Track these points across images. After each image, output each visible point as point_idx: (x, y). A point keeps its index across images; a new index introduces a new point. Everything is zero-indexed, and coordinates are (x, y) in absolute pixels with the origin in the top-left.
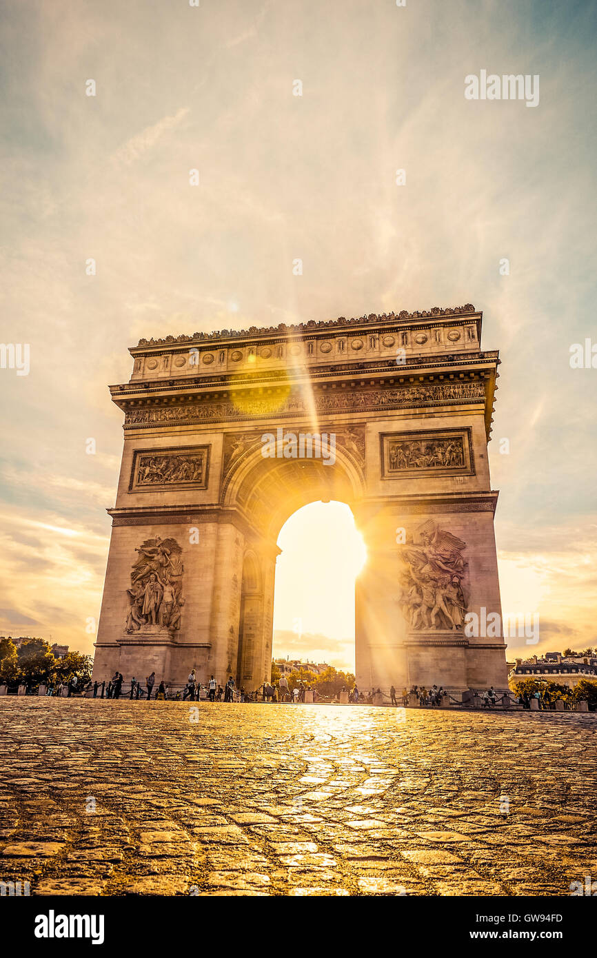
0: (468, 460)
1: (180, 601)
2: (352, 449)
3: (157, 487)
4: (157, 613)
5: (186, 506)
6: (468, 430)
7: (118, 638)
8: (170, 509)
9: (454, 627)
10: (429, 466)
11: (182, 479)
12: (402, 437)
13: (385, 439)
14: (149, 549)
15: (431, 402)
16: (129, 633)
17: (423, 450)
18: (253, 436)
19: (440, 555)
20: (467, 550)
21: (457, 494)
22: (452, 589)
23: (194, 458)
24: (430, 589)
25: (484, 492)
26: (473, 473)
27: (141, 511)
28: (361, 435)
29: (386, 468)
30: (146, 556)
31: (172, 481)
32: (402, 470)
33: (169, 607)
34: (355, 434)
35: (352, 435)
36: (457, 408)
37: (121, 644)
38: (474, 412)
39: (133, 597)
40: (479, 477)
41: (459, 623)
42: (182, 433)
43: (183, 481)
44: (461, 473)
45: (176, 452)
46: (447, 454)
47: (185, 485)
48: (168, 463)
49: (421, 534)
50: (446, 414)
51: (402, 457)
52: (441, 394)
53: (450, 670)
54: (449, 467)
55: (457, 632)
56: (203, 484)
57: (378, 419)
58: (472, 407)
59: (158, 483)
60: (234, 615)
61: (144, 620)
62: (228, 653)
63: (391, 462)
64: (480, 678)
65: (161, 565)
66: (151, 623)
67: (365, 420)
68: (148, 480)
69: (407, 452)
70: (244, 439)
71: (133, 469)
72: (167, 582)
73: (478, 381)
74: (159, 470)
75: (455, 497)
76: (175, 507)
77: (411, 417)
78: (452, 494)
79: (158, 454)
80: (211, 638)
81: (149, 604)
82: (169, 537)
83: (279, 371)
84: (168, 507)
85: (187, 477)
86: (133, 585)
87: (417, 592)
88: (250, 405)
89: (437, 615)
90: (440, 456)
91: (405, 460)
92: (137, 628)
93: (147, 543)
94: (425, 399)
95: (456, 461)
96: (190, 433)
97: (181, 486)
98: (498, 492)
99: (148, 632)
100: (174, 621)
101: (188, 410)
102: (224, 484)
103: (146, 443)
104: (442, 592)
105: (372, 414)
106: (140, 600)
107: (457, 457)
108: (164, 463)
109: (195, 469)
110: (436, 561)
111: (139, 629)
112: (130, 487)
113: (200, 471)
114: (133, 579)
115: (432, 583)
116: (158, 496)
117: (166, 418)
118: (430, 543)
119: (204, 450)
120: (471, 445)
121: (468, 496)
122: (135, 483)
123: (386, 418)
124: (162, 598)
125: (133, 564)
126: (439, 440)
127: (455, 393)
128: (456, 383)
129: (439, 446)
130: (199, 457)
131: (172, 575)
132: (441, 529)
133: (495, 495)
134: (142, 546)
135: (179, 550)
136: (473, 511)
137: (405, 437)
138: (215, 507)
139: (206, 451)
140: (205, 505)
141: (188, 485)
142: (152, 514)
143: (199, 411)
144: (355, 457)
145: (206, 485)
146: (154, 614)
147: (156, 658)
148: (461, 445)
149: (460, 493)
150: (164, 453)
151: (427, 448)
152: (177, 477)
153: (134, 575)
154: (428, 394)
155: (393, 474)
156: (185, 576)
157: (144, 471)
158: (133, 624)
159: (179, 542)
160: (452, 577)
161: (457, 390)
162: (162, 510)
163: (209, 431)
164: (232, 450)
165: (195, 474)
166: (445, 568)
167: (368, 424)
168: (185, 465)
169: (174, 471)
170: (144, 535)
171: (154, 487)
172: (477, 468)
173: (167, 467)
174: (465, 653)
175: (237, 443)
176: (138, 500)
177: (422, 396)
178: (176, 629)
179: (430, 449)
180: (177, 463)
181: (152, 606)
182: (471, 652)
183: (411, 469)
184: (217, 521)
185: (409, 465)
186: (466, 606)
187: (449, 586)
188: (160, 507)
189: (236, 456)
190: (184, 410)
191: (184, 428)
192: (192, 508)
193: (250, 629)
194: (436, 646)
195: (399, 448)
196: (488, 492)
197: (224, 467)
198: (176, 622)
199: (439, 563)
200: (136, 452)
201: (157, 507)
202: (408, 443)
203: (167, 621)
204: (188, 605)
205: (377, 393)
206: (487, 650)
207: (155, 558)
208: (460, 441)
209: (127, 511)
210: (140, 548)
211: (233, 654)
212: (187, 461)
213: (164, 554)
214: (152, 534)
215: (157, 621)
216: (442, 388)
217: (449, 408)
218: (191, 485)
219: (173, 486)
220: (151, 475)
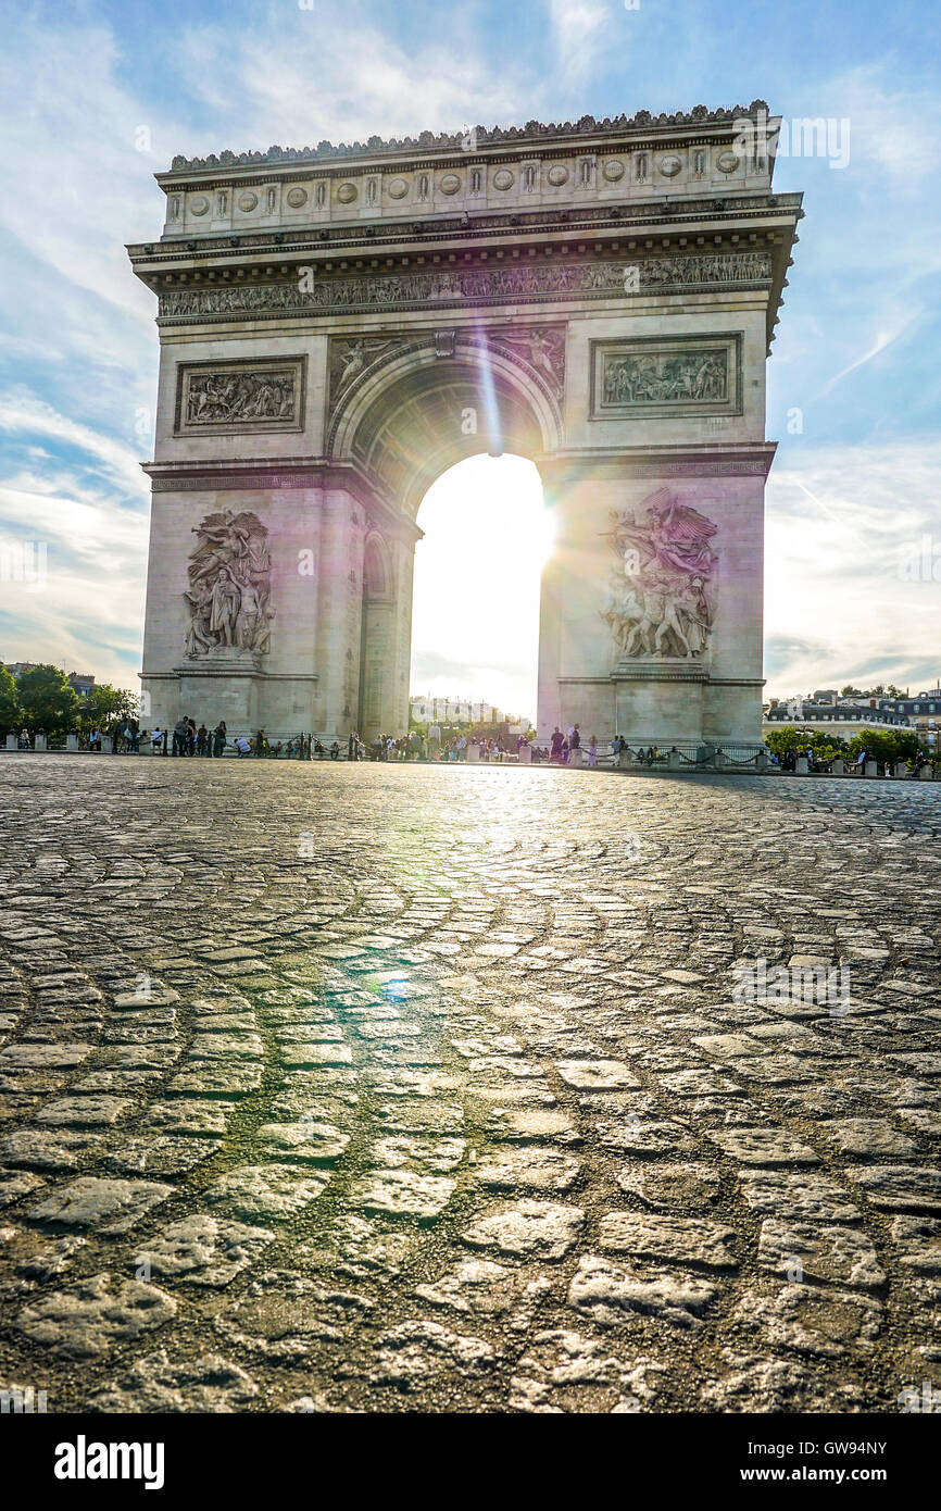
0: (733, 390)
1: (269, 610)
2: (543, 366)
3: (221, 427)
4: (233, 628)
5: (271, 460)
6: (737, 337)
7: (175, 666)
8: (244, 465)
9: (690, 655)
10: (667, 398)
11: (262, 414)
12: (628, 347)
13: (599, 350)
14: (215, 529)
15: (679, 285)
16: (191, 658)
17: (660, 371)
18: (378, 341)
19: (676, 544)
20: (718, 537)
21: (710, 446)
22: (691, 597)
23: (280, 378)
24: (657, 597)
25: (753, 444)
26: (739, 412)
27: (197, 467)
28: (559, 343)
29: (598, 401)
30: (210, 541)
31: (245, 418)
32: (623, 404)
33: (251, 620)
34: (549, 341)
35: (544, 342)
36: (722, 297)
37: (180, 675)
38: (751, 306)
39: (193, 604)
40: (749, 419)
41: (697, 647)
42: (258, 334)
43: (264, 418)
44: (719, 411)
45: (250, 367)
46: (700, 379)
47: (267, 425)
48: (236, 386)
49: (649, 510)
50: (703, 308)
51: (625, 382)
52: (697, 271)
53: (677, 716)
54: (702, 400)
55: (693, 661)
56: (296, 423)
57: (587, 315)
58: (748, 296)
59: (222, 420)
60: (351, 632)
61: (213, 640)
62: (344, 688)
63: (606, 391)
64: (722, 727)
65: (235, 555)
66: (225, 644)
67: (566, 317)
68: (206, 416)
69: (634, 374)
70: (363, 346)
71: (179, 397)
72: (247, 582)
73: (762, 249)
74: (222, 399)
75: (707, 451)
76: (252, 461)
77: (644, 312)
78: (702, 446)
79: (219, 370)
80: (318, 666)
81: (220, 616)
82: (246, 511)
83: (422, 223)
84: (241, 461)
85: (270, 412)
86: (192, 585)
87: (636, 601)
88: (373, 286)
89: (665, 636)
90: (687, 381)
91: (630, 387)
92: (203, 650)
93: (211, 520)
94: (670, 278)
95: (714, 390)
96: (271, 333)
97: (262, 426)
98: (775, 444)
99: (222, 657)
100: (260, 640)
101: (266, 293)
102: (332, 424)
103: (198, 352)
104: (676, 601)
105: (579, 305)
106: (206, 609)
107: (715, 383)
108: (230, 387)
109: (282, 397)
110: (670, 554)
111: (207, 652)
112: (177, 427)
113: (290, 402)
114: (192, 576)
115: (660, 587)
116: (223, 442)
117: (228, 307)
118: (661, 526)
119: (296, 364)
120: (739, 362)
121: (727, 450)
122: (183, 420)
123: (603, 314)
124: (239, 606)
125: (190, 553)
126: (688, 353)
127: (721, 270)
128: (722, 253)
129: (688, 363)
130: (289, 377)
131: (253, 571)
132: (680, 504)
133: (771, 449)
134: (203, 525)
135: (263, 532)
136: (735, 475)
137: (631, 347)
138: (318, 462)
139: (298, 366)
140: (301, 459)
141: (272, 425)
142: (218, 473)
143: (286, 295)
144: (548, 380)
145: (302, 426)
146: (228, 631)
147: (236, 695)
148: (724, 365)
149: (716, 446)
150: (230, 369)
151: (668, 367)
152: (253, 411)
153: (192, 572)
154: (675, 272)
155: (607, 411)
156: (273, 571)
157: (198, 400)
158: (198, 645)
159: (261, 519)
160: (692, 579)
161: (724, 265)
162: (231, 466)
163: (303, 332)
164: (344, 366)
165: (283, 406)
166: (682, 564)
167: (571, 324)
168: (265, 391)
169: (247, 401)
170: (204, 507)
171: (215, 427)
172: (746, 404)
173: (235, 393)
174: (703, 693)
175: (352, 353)
176: (192, 448)
177: (665, 275)
178: (264, 653)
179: (672, 368)
180: (251, 388)
181: (225, 618)
182: (711, 690)
183: (639, 403)
184: (322, 486)
185: (636, 396)
186: (709, 623)
187: (685, 593)
188: (228, 462)
189: (350, 375)
190: (259, 293)
191: (261, 325)
192: (281, 464)
193: (377, 653)
194: (659, 681)
195: (620, 366)
196: (759, 444)
197: (331, 395)
198: (263, 643)
199: (673, 556)
200: (182, 367)
201: (223, 462)
202: (636, 358)
203: (249, 642)
204: (280, 617)
205: (588, 268)
206: (734, 688)
207: (225, 544)
208: (722, 355)
209: (174, 468)
210: (199, 528)
211: (352, 691)
212: (269, 383)
213: (238, 537)
214: (218, 505)
215: (234, 642)
216: (701, 262)
217: (709, 298)
218: (278, 425)
219: (247, 426)
220: (210, 406)
